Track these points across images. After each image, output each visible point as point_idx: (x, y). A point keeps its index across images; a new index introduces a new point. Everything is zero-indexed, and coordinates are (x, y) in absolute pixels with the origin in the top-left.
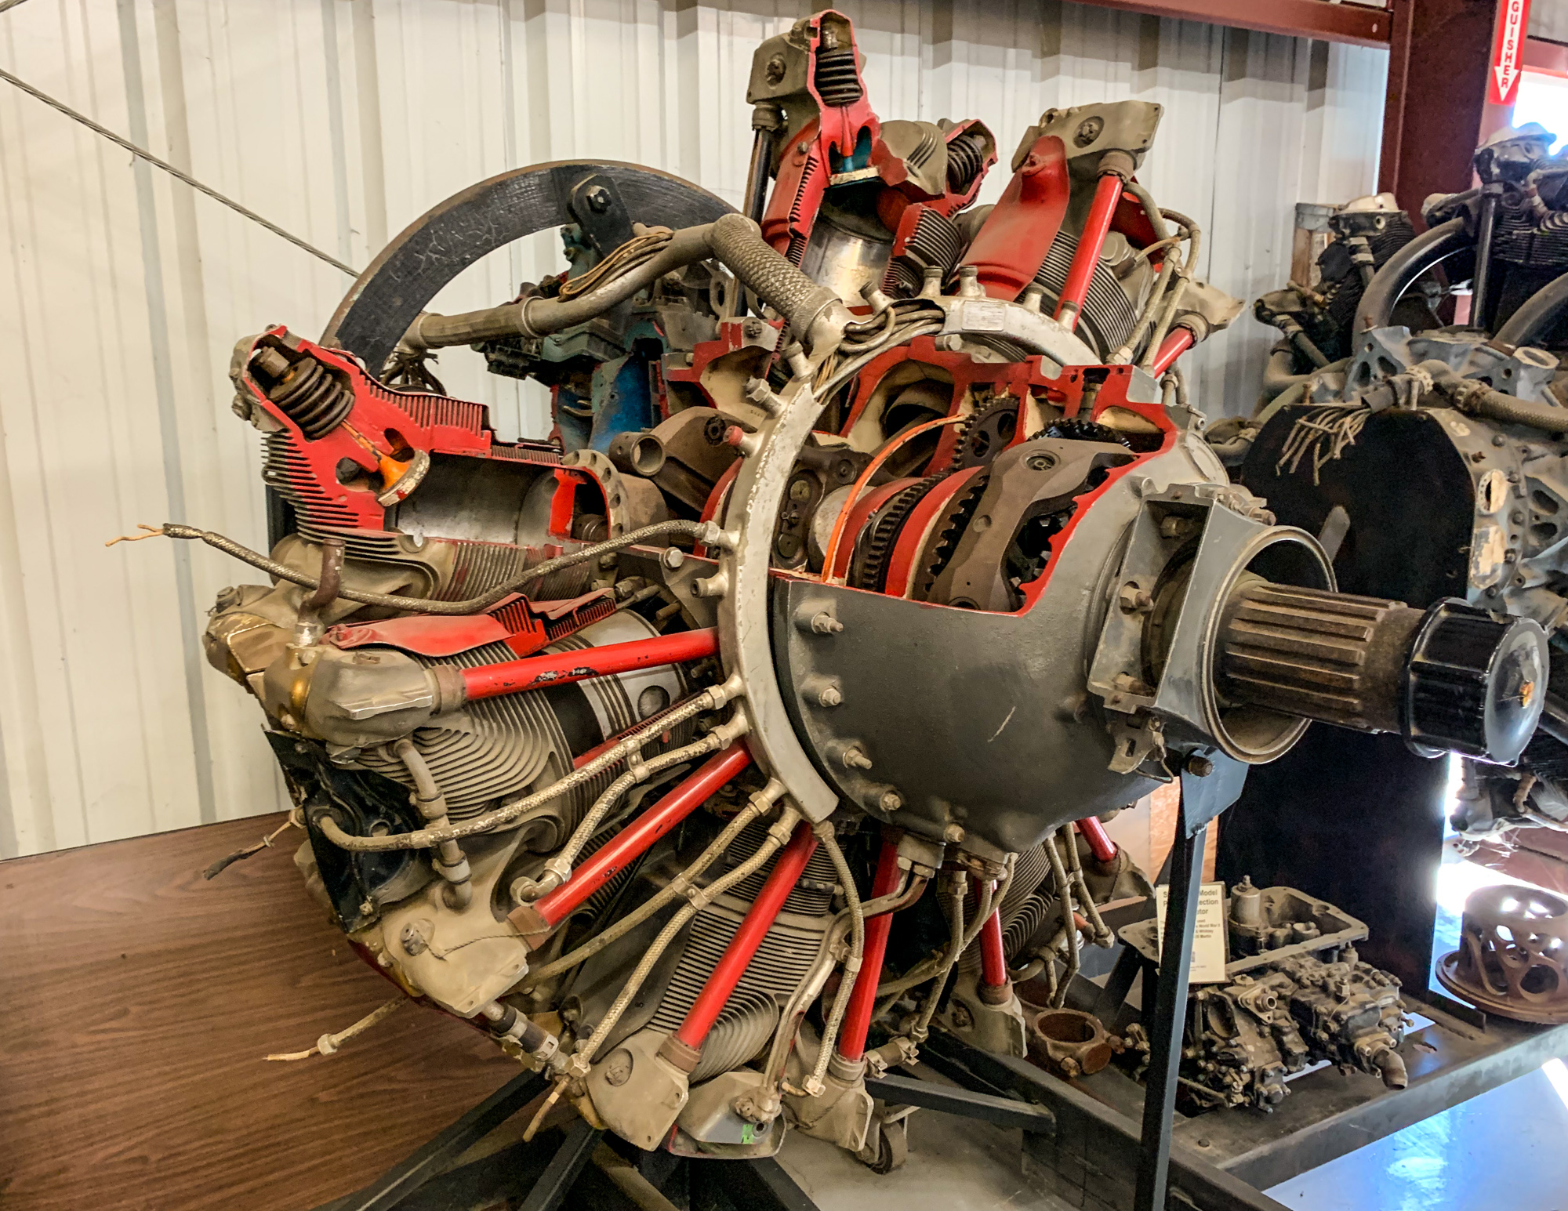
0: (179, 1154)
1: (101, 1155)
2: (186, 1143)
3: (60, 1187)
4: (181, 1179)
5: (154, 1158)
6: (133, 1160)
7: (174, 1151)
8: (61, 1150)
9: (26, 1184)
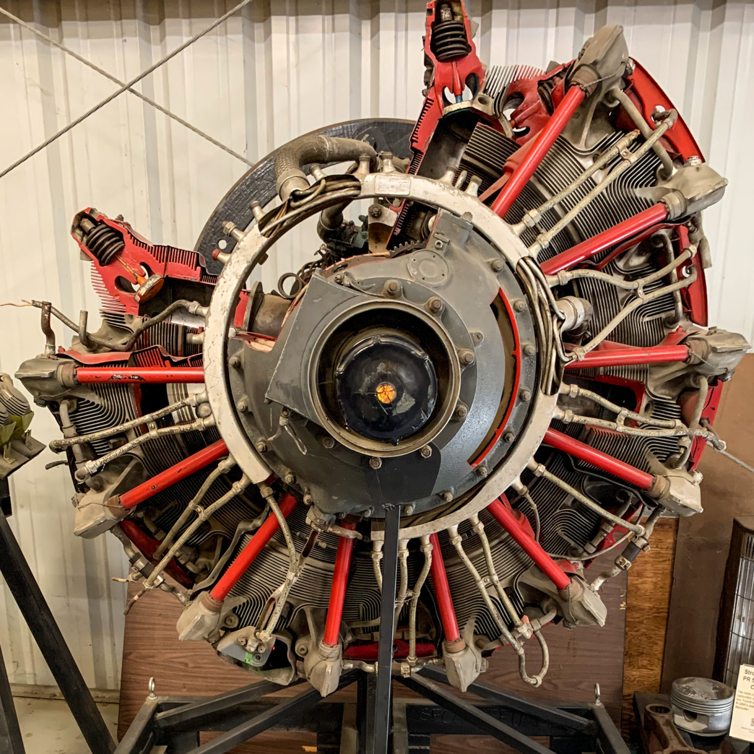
0: (200, 667)
1: (170, 655)
2: (205, 664)
3: (150, 664)
4: (200, 679)
5: (191, 665)
6: (181, 663)
7: (199, 665)
8: (154, 647)
9: (137, 657)
